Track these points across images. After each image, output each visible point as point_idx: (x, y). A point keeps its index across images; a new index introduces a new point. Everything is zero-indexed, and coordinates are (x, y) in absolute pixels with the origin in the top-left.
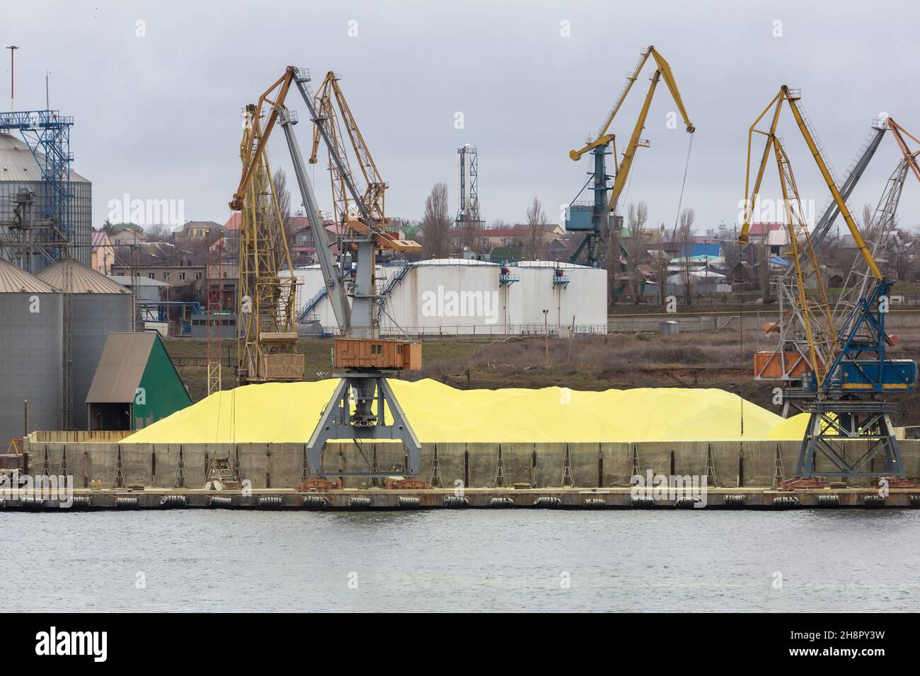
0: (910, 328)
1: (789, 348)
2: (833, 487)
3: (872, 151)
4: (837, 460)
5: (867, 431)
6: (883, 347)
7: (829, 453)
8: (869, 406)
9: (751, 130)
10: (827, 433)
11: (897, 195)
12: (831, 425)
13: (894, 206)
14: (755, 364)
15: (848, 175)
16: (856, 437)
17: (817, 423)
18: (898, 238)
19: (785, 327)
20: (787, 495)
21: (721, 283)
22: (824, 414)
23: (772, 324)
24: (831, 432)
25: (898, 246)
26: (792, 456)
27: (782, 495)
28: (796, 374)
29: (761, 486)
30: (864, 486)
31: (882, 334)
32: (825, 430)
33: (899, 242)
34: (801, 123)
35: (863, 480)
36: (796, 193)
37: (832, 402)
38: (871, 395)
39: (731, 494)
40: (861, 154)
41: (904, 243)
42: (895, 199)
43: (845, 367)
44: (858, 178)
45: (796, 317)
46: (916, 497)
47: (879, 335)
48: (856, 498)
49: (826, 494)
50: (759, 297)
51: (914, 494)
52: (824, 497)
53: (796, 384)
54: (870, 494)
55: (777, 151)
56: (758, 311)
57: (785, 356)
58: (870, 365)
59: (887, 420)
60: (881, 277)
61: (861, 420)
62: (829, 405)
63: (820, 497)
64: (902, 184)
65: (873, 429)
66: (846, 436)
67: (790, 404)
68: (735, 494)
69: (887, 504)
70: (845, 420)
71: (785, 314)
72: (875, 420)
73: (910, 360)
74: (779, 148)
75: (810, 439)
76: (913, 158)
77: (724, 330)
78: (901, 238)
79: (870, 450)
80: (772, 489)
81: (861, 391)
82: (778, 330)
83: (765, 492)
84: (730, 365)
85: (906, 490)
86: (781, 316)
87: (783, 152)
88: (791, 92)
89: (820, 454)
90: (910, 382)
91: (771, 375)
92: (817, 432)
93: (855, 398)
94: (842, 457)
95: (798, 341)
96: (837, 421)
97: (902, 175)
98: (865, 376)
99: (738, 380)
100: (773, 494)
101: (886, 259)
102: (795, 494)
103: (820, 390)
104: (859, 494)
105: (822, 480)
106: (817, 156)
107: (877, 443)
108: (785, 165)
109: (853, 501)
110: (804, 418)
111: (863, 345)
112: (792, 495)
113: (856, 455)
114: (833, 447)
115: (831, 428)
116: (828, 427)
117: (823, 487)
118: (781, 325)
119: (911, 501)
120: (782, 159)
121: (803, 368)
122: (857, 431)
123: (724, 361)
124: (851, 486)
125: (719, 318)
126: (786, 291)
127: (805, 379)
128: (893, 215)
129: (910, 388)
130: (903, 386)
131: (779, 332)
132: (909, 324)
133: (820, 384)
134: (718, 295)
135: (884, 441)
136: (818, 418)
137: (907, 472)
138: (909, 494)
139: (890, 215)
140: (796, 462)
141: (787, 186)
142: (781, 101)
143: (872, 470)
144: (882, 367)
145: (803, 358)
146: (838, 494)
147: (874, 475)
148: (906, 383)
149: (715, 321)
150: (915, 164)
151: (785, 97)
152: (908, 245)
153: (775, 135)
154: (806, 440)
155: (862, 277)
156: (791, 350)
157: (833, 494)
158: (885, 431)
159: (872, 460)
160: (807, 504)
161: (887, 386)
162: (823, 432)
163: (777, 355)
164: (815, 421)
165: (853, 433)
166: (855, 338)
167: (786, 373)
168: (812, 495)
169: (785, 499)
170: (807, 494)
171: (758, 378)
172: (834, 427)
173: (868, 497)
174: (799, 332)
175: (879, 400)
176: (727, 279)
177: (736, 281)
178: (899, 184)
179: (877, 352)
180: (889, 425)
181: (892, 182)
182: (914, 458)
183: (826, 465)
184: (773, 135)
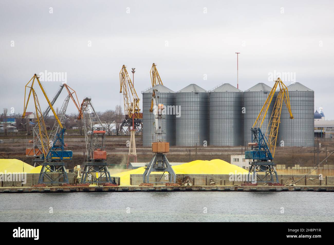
0: (69, 142)
1: (36, 147)
2: (48, 186)
3: (60, 92)
4: (50, 179)
5: (58, 170)
6: (63, 147)
7: (48, 177)
8: (59, 164)
9: (26, 86)
10: (47, 171)
11: (67, 105)
12: (48, 169)
13: (66, 108)
14: (26, 152)
15: (53, 99)
16: (55, 172)
17: (44, 168)
18: (65, 117)
19: (35, 142)
20: (35, 189)
21: (15, 129)
22: (46, 166)
23: (31, 141)
24: (48, 171)
25: (65, 119)
26: (37, 178)
27: (34, 189)
28: (38, 155)
29: (28, 186)
30: (57, 186)
31: (63, 143)
32: (47, 170)
33: (66, 118)
34: (40, 84)
35: (57, 184)
36: (39, 104)
37: (49, 163)
38: (60, 161)
39: (19, 189)
40: (57, 93)
41: (67, 118)
42: (66, 106)
43: (52, 152)
44: (56, 100)
45: (38, 138)
46: (72, 189)
47: (62, 144)
48: (55, 189)
49: (47, 188)
50: (26, 133)
51: (71, 188)
52: (46, 189)
53: (38, 157)
54: (59, 188)
55: (33, 92)
56: (27, 137)
57: (35, 150)
58: (59, 152)
59: (64, 167)
60: (63, 128)
61: (57, 167)
62: (48, 163)
63: (45, 189)
64: (68, 102)
65: (60, 170)
66: (53, 172)
67: (36, 163)
68: (20, 189)
69: (64, 191)
70: (52, 167)
71: (35, 138)
72: (61, 167)
73: (71, 151)
74: (34, 91)
75: (42, 173)
76: (71, 94)
77: (16, 142)
78: (66, 117)
79: (59, 176)
80: (31, 187)
81: (57, 160)
82: (33, 142)
83: (29, 188)
84: (19, 152)
85: (69, 187)
86: (34, 138)
87: (35, 93)
88: (37, 76)
89: (45, 177)
90: (71, 157)
91: (31, 155)
92: (44, 171)
93: (55, 161)
94: (51, 178)
95: (39, 146)
96: (50, 168)
97: (68, 99)
98: (58, 155)
99: (21, 156)
100: (31, 189)
101: (64, 122)
102: (38, 188)
103: (45, 159)
104: (56, 188)
105: (45, 184)
106: (44, 93)
107: (61, 174)
108: (35, 96)
109: (54, 190)
110: (41, 167)
111: (58, 146)
112: (37, 189)
113: (55, 177)
114: (49, 175)
115: (48, 170)
116: (47, 169)
117: (46, 186)
118: (34, 141)
119: (71, 190)
120: (35, 95)
121: (40, 153)
122: (55, 170)
123: (16, 151)
124: (54, 186)
125: (15, 139)
126: (35, 131)
127: (41, 156)
128: (66, 110)
129: (71, 159)
130: (69, 158)
131: (33, 143)
132: (69, 141)
133: (45, 157)
134: (14, 133)
135: (63, 173)
136: (45, 167)
137: (69, 182)
138: (70, 188)
139: (65, 110)
140: (38, 180)
141: (36, 102)
142: (34, 78)
143: (60, 182)
144: (63, 152)
145: (40, 150)
146: (50, 188)
147: (60, 183)
148: (69, 157)
149: (14, 140)
150: (72, 96)
151: (36, 77)
152: (68, 119)
153: (33, 88)
154: (41, 173)
155: (57, 128)
156: (37, 148)
157: (48, 188)
158: (63, 170)
159: (60, 179)
160: (41, 191)
161: (64, 158)
162: (46, 171)
163: (32, 150)
164: (43, 168)
165: (54, 171)
166: (55, 145)
167: (35, 154)
168: (43, 189)
169: (35, 190)
170: (41, 189)
171: (27, 156)
172: (49, 169)
173: (59, 189)
174: (39, 143)
175: (62, 162)
176: (17, 128)
177: (19, 129)
178: (67, 102)
179: (61, 148)
180: (65, 169)
181: (65, 101)
182: (71, 178)
183: (46, 180)
184: (32, 88)
